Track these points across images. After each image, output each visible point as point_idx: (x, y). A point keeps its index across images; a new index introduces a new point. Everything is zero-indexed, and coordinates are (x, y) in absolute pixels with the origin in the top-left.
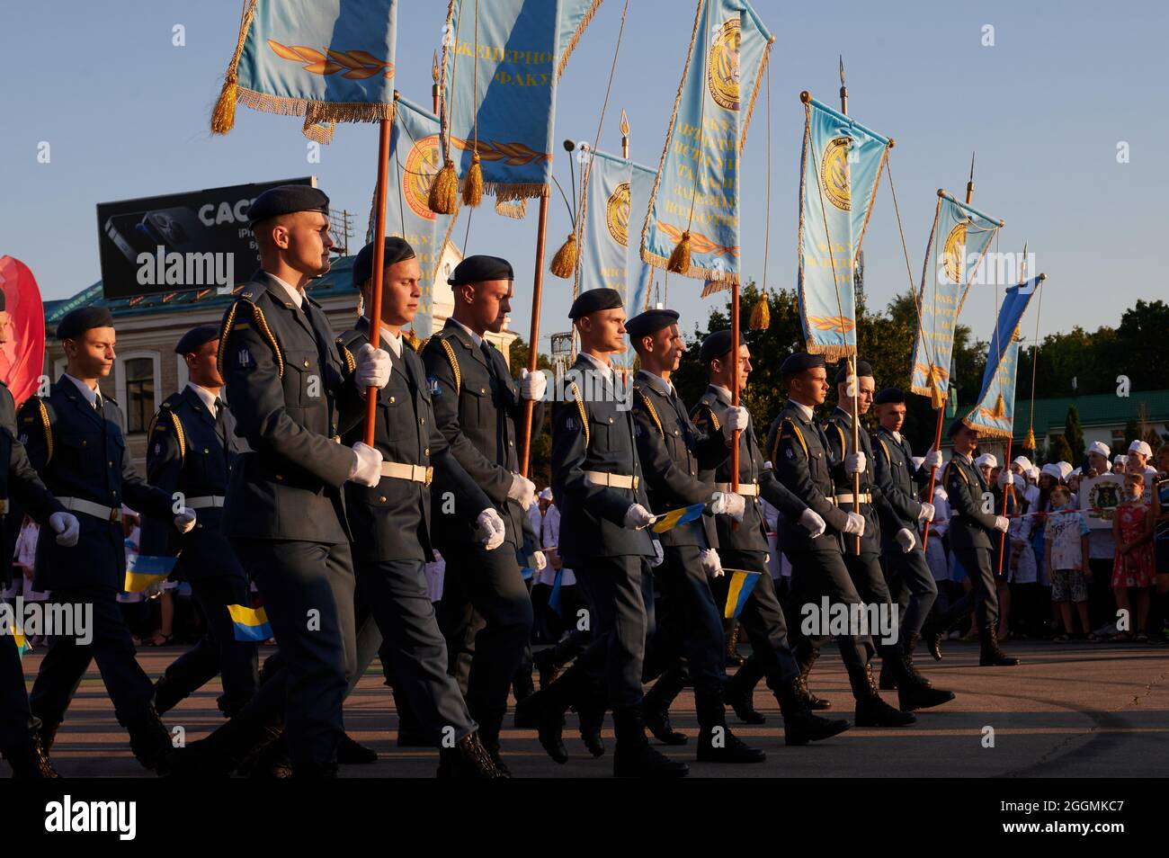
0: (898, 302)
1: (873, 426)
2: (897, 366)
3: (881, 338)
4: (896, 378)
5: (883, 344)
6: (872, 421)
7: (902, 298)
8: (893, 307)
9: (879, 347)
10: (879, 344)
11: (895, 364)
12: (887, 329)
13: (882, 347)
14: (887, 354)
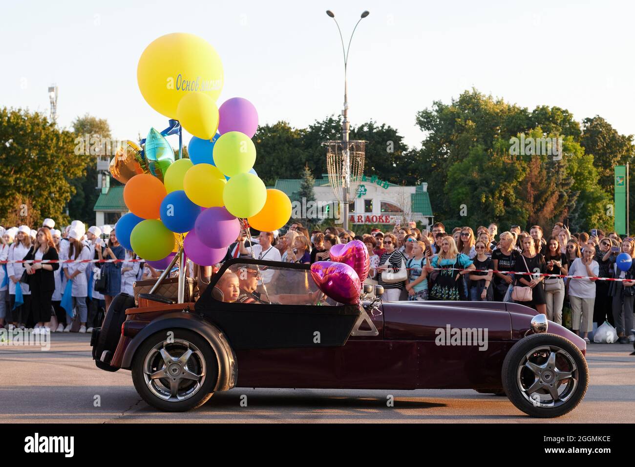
0: (78, 120)
1: (56, 196)
2: (73, 160)
3: (64, 142)
4: (72, 167)
5: (65, 146)
6: (56, 193)
7: (80, 119)
8: (75, 124)
9: (63, 148)
10: (63, 145)
11: (72, 159)
12: (69, 137)
13: (64, 148)
14: (67, 153)
